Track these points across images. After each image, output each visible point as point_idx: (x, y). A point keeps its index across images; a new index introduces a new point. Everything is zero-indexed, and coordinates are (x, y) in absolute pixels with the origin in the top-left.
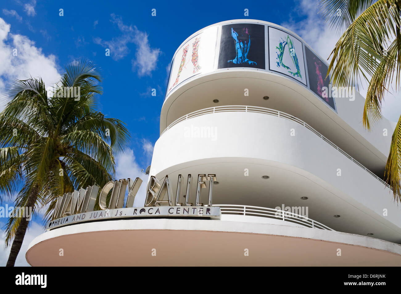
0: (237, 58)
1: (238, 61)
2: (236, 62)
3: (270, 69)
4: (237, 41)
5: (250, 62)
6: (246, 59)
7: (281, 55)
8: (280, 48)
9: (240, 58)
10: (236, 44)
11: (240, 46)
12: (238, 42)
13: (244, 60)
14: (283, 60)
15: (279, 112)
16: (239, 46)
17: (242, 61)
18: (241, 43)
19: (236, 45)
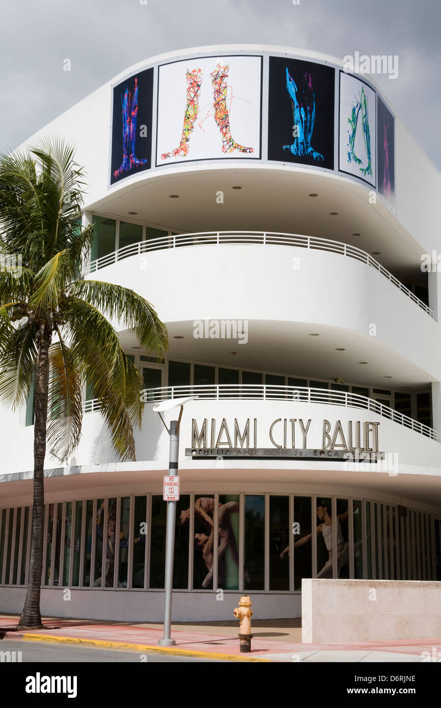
0: (297, 143)
1: (298, 149)
2: (296, 151)
3: (340, 169)
4: (296, 104)
5: (315, 155)
6: (309, 147)
7: (353, 136)
8: (353, 121)
9: (301, 143)
10: (294, 110)
11: (301, 118)
12: (297, 107)
13: (307, 149)
14: (354, 148)
15: (346, 245)
16: (299, 115)
17: (304, 151)
18: (302, 109)
19: (295, 112)
